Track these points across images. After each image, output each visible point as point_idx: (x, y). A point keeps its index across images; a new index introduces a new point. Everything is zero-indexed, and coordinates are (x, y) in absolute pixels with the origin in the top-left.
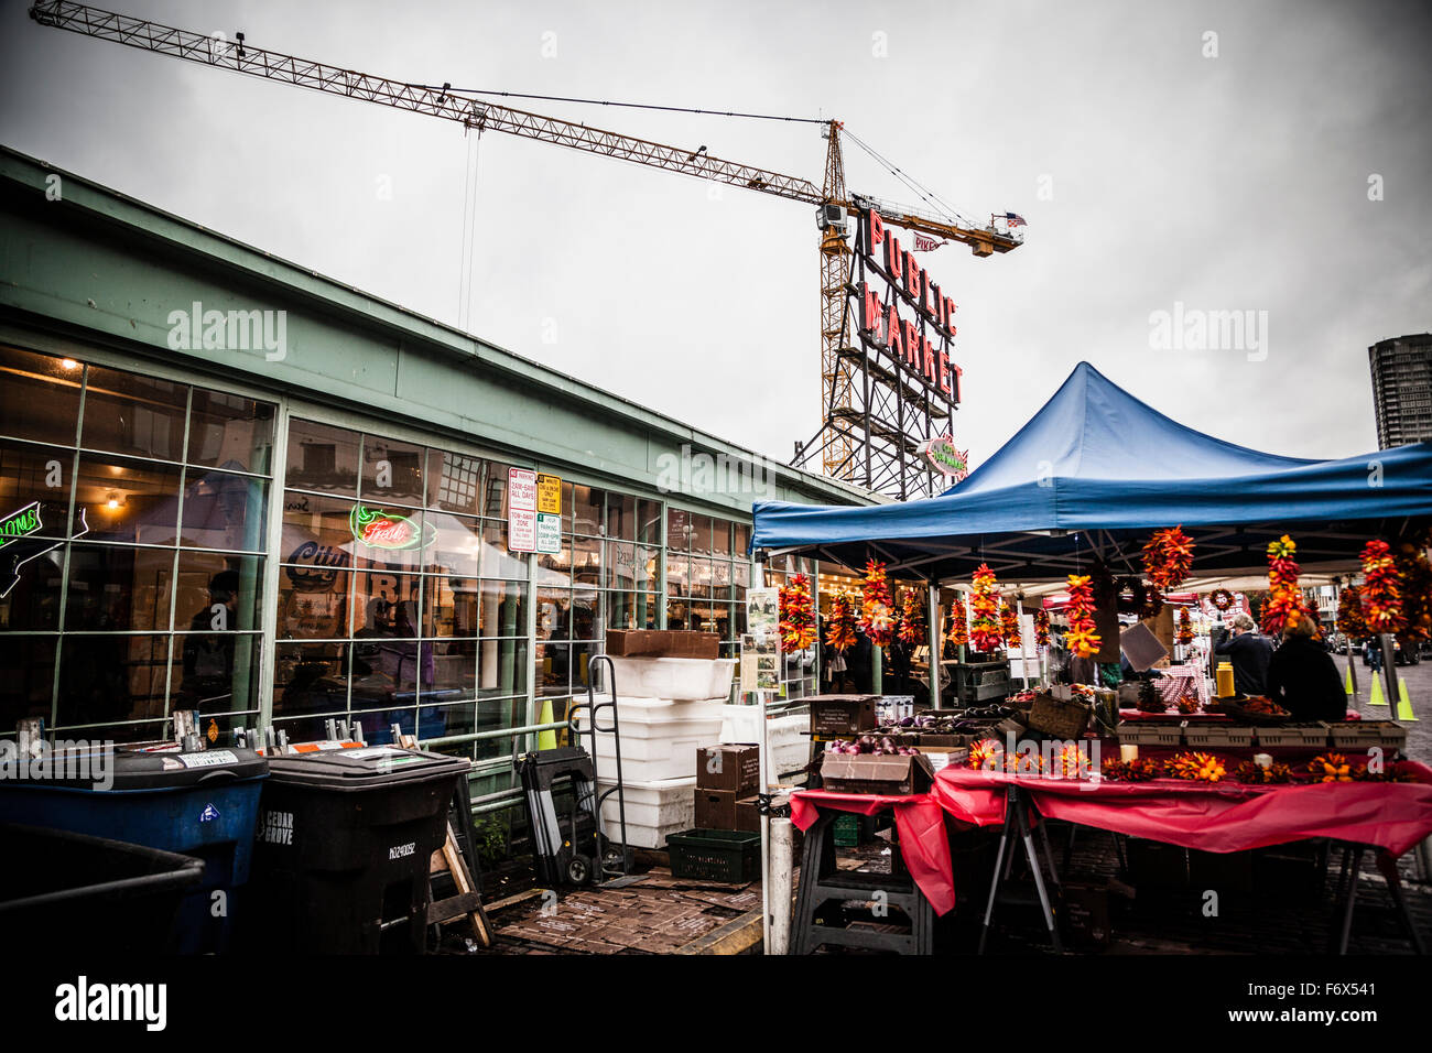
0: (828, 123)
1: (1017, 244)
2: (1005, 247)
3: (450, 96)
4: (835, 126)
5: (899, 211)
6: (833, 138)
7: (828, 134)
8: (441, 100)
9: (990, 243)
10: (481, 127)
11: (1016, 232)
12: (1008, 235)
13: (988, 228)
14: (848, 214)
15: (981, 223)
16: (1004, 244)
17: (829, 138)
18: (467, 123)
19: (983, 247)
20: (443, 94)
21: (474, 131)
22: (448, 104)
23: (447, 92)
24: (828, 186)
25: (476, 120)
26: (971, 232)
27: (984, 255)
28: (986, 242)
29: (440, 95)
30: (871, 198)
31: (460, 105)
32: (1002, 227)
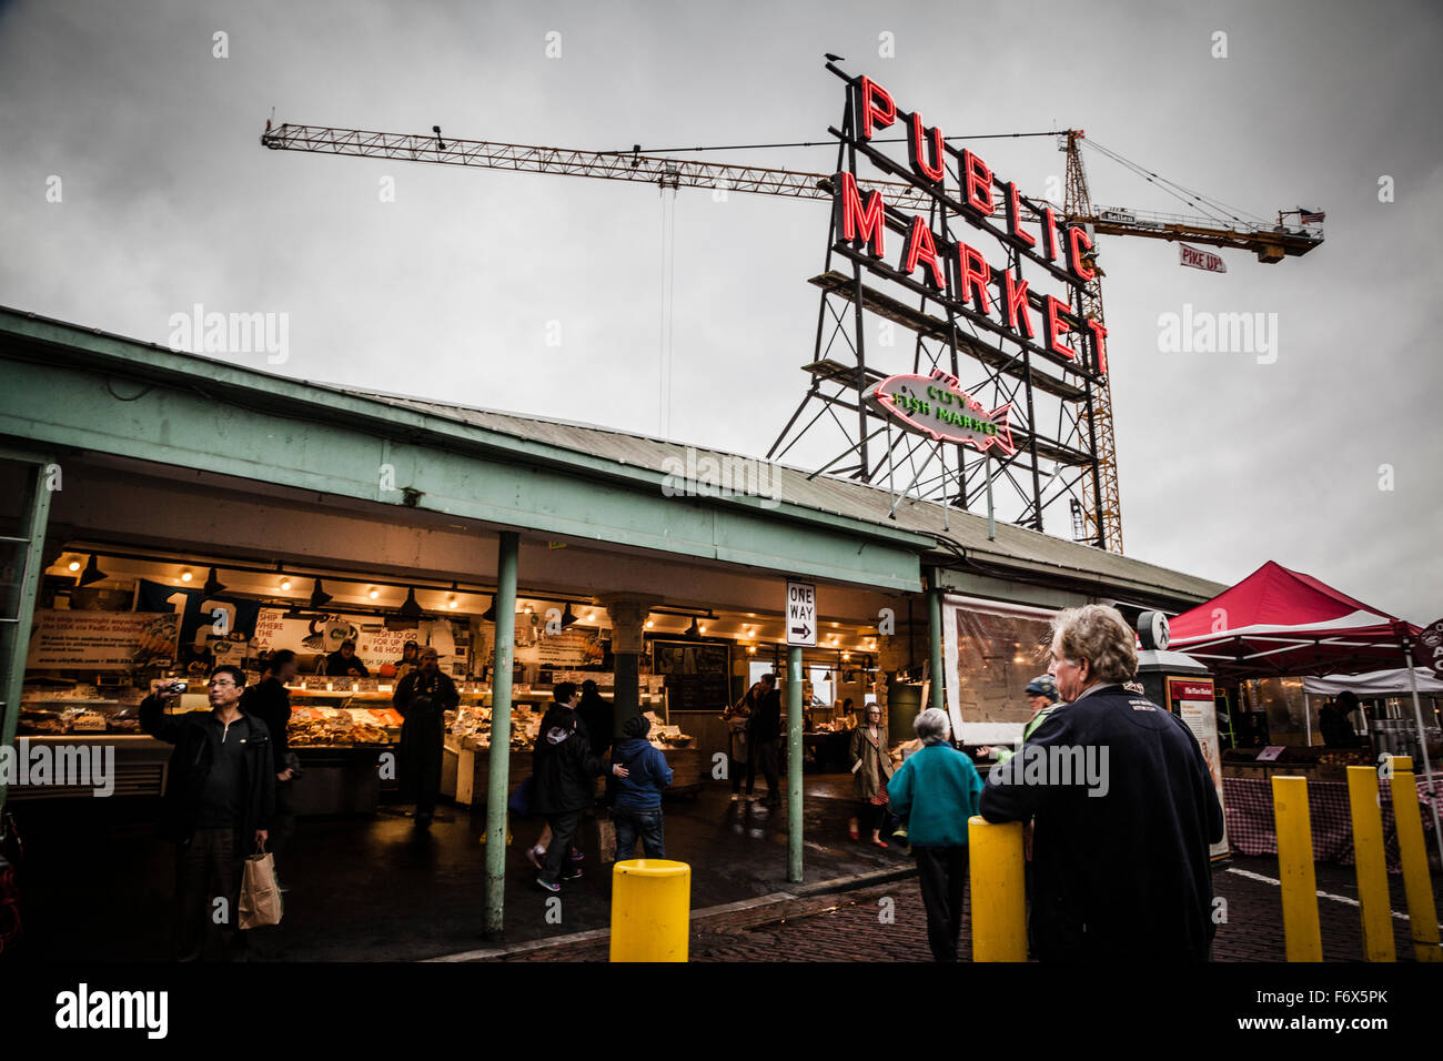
0: (1064, 133)
1: (1316, 243)
2: (1301, 249)
3: (642, 158)
4: (1072, 137)
5: (1159, 221)
6: (1072, 149)
7: (1065, 145)
8: (635, 164)
9: (1280, 246)
10: (676, 185)
11: (1312, 229)
12: (1303, 233)
13: (1275, 229)
14: (1096, 231)
15: (1268, 223)
16: (1299, 245)
17: (1067, 150)
18: (662, 183)
19: (1271, 252)
20: (636, 157)
21: (669, 191)
22: (642, 166)
23: (639, 155)
24: (1070, 203)
25: (670, 178)
26: (1252, 235)
27: (1274, 260)
28: (1274, 244)
29: (633, 159)
30: (1123, 210)
31: (653, 165)
32: (1293, 224)
